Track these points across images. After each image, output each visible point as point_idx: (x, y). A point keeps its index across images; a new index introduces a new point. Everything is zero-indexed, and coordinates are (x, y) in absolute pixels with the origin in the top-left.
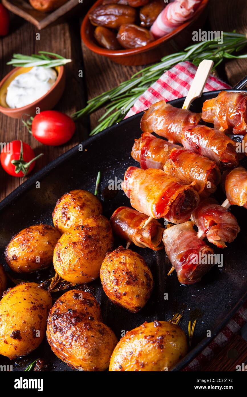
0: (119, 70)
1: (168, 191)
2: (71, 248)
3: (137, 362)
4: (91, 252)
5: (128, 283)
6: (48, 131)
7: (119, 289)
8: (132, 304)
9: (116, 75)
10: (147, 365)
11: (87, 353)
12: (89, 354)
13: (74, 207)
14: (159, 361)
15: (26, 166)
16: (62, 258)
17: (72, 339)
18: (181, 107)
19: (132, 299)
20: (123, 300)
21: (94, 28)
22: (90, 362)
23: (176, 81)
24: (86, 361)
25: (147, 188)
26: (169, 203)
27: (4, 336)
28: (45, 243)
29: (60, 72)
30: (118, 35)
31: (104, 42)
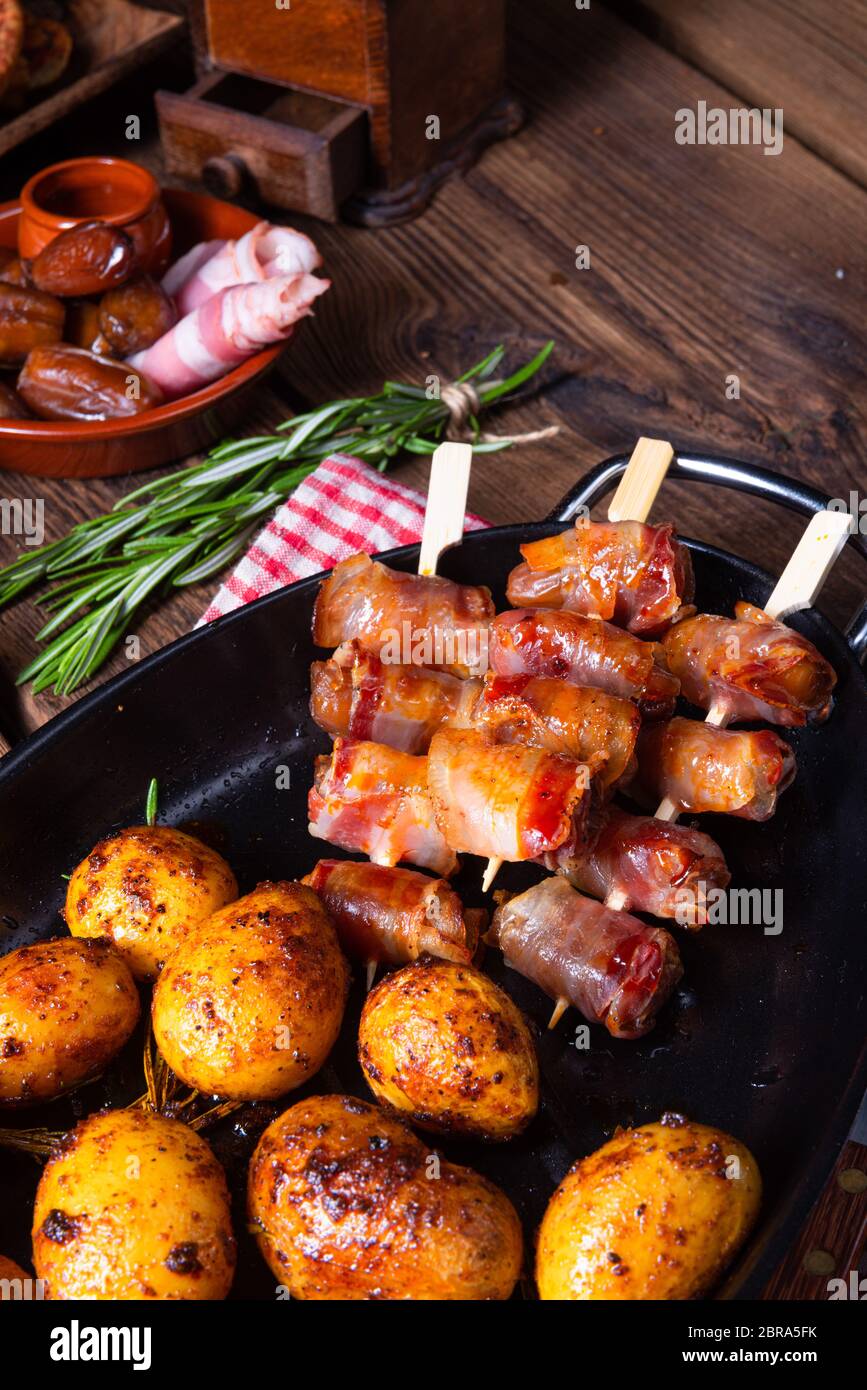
1: (550, 777)
2: (252, 980)
3: (665, 1231)
4: (314, 985)
5: (501, 1046)
7: (479, 1065)
8: (518, 1107)
10: (693, 1232)
11: (475, 1253)
13: (173, 873)
14: (721, 1214)
16: (221, 1012)
18: (415, 571)
19: (516, 1092)
20: (488, 1100)
22: (482, 1280)
23: (343, 505)
24: (473, 1280)
25: (477, 776)
26: (570, 809)
27: (138, 1274)
28: (111, 988)
30: (22, 382)
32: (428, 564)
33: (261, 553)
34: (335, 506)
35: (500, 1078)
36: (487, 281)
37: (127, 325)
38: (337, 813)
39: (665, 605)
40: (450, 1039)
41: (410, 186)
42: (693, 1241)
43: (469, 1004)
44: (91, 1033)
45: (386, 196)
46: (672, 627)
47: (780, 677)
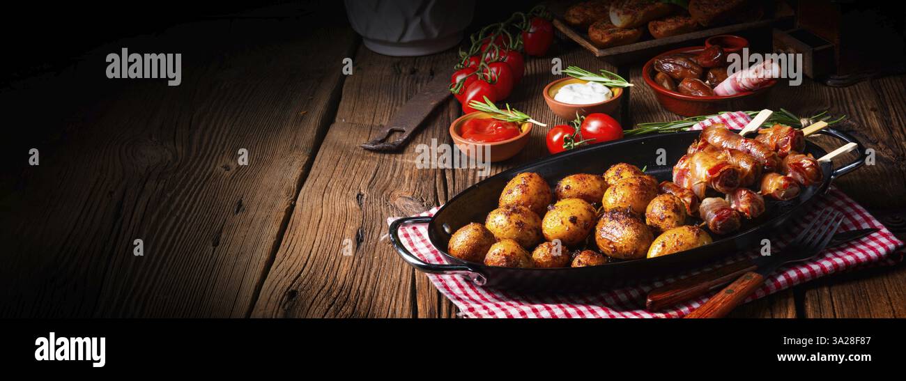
0: (669, 116)
3: (677, 241)
4: (642, 193)
5: (673, 211)
6: (600, 129)
9: (665, 118)
12: (637, 237)
15: (576, 144)
16: (617, 190)
17: (626, 224)
18: (737, 134)
21: (657, 73)
23: (734, 121)
25: (705, 160)
26: (721, 170)
27: (561, 218)
28: (598, 185)
29: (617, 92)
30: (680, 85)
31: (666, 85)
32: (742, 133)
33: (703, 124)
34: (732, 121)
35: (669, 217)
36: (852, 106)
37: (715, 76)
38: (678, 172)
39: (786, 148)
40: (662, 205)
41: (846, 76)
42: (684, 246)
43: (671, 200)
44: (589, 192)
45: (836, 77)
46: (787, 154)
47: (804, 169)
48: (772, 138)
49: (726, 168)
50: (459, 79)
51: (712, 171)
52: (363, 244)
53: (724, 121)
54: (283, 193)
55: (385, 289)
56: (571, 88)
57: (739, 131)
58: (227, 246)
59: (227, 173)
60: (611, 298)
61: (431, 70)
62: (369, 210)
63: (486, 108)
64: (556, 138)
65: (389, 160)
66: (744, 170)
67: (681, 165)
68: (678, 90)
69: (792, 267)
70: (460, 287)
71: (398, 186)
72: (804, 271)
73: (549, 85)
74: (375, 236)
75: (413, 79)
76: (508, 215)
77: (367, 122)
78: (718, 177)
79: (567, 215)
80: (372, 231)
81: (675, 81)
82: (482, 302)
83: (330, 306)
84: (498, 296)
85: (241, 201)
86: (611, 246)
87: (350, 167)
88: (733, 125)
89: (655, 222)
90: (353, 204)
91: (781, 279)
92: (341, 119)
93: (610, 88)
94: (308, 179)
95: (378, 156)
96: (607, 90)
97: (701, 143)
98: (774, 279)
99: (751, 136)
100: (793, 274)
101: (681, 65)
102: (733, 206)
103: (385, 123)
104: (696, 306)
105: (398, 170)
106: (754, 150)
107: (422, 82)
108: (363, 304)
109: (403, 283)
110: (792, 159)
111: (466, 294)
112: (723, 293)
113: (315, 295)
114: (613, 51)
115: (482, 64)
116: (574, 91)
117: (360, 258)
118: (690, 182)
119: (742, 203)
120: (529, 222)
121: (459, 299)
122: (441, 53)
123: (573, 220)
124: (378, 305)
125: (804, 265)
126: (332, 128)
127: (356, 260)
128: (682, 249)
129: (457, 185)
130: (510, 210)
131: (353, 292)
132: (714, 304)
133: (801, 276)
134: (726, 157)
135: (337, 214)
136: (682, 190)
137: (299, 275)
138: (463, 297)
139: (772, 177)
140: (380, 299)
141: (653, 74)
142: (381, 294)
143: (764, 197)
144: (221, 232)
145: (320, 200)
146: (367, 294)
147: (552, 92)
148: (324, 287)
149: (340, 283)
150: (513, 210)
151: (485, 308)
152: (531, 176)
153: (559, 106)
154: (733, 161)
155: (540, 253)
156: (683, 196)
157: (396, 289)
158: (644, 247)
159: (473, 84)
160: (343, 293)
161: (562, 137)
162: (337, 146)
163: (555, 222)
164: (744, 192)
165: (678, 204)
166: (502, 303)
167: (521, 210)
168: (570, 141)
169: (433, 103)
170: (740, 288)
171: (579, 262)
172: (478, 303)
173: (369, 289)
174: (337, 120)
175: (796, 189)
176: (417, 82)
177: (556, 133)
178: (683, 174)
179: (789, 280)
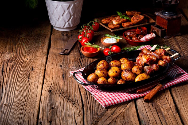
0: (130, 46)
3: (142, 77)
4: (131, 65)
12: (132, 76)
15: (111, 53)
16: (124, 65)
17: (129, 73)
20: (137, 72)
25: (145, 57)
28: (119, 63)
29: (118, 40)
30: (132, 38)
31: (129, 38)
32: (151, 50)
33: (141, 48)
37: (140, 36)
38: (137, 60)
39: (163, 54)
40: (136, 68)
41: (168, 36)
44: (117, 65)
45: (166, 36)
46: (163, 56)
47: (168, 59)
48: (159, 52)
49: (150, 59)
50: (80, 37)
51: (147, 60)
52: (65, 78)
53: (145, 47)
54: (43, 65)
55: (72, 89)
56: (107, 39)
57: (150, 50)
58: (32, 79)
59: (28, 61)
60: (127, 91)
61: (71, 34)
62: (64, 69)
63: (88, 44)
64: (106, 51)
65: (66, 57)
66: (154, 60)
67: (138, 58)
68: (132, 40)
69: (168, 82)
70: (91, 89)
71: (70, 63)
72: (171, 83)
73: (102, 39)
74: (67, 76)
75: (67, 37)
76: (101, 71)
77: (59, 47)
78: (149, 61)
79: (115, 71)
80: (66, 74)
81: (131, 38)
82: (97, 92)
83: (60, 94)
84: (100, 91)
85: (32, 68)
86: (126, 78)
87: (57, 59)
88: (148, 48)
89: (135, 72)
90: (60, 68)
91: (166, 85)
92: (52, 47)
93: (116, 39)
94: (48, 62)
95: (63, 56)
96: (116, 40)
97: (142, 53)
98: (164, 86)
99: (153, 51)
100: (168, 84)
101: (132, 34)
102: (152, 68)
103: (63, 47)
104: (148, 92)
105: (69, 59)
106: (155, 55)
107: (70, 37)
108: (68, 93)
109: (76, 88)
110: (164, 57)
111: (93, 90)
112: (154, 89)
113: (56, 91)
114: (115, 30)
115: (85, 33)
116: (108, 40)
117: (65, 82)
118: (141, 62)
119: (154, 67)
120: (105, 72)
121: (92, 92)
122: (73, 30)
123: (116, 72)
124: (72, 93)
125: (170, 82)
126: (50, 49)
127: (64, 82)
128: (144, 79)
129: (84, 63)
130: (101, 70)
131: (65, 90)
132: (153, 92)
133: (170, 85)
134: (150, 56)
135: (57, 71)
136: (139, 64)
137: (51, 86)
138: (92, 91)
139: (161, 61)
140: (72, 92)
141: (125, 36)
142: (72, 91)
143: (159, 66)
144: (29, 75)
145: (52, 67)
146: (68, 91)
147: (103, 40)
148: (57, 89)
149: (61, 88)
150: (101, 69)
151: (99, 94)
152: (104, 61)
153: (105, 44)
154: (151, 57)
155: (110, 80)
156: (140, 66)
157: (75, 89)
158: (134, 78)
159: (84, 38)
160: (63, 90)
161: (107, 51)
162: (53, 53)
163: (112, 72)
164: (155, 65)
165: (140, 68)
166: (102, 93)
167: (103, 69)
168: (110, 52)
169: (74, 43)
170: (158, 88)
171: (120, 82)
172: (97, 93)
173: (68, 89)
174: (51, 47)
175: (166, 64)
176: (68, 37)
177: (106, 50)
178: (139, 60)
179: (168, 86)
